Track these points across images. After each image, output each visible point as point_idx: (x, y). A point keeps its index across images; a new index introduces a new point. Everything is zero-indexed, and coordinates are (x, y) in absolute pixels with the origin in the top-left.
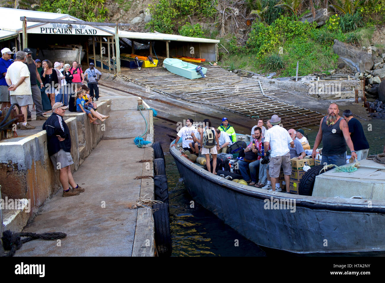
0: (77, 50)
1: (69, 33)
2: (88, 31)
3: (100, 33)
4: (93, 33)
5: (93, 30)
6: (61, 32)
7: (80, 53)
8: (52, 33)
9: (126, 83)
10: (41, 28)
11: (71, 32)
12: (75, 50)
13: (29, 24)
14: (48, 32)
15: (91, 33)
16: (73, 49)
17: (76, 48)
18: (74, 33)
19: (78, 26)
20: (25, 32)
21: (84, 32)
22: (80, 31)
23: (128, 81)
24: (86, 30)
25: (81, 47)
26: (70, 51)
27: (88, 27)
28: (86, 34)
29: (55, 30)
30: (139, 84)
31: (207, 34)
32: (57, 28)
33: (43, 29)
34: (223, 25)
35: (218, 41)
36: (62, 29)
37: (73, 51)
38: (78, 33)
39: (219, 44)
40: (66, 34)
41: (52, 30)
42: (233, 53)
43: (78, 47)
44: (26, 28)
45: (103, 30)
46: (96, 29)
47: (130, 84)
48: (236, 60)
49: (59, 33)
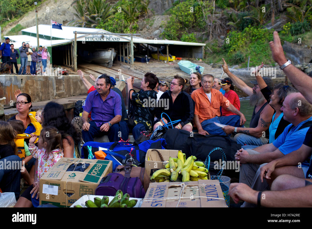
0: (111, 51)
1: (102, 40)
2: (114, 39)
3: (121, 40)
4: (117, 40)
5: (118, 38)
6: (98, 40)
7: (113, 53)
8: (92, 40)
9: (135, 71)
10: (86, 38)
11: (104, 40)
12: (109, 51)
13: (78, 35)
14: (90, 40)
15: (116, 40)
16: (109, 50)
17: (111, 50)
18: (105, 40)
19: (108, 36)
20: (76, 40)
21: (111, 40)
22: (109, 39)
23: (137, 70)
24: (113, 39)
25: (113, 49)
26: (107, 52)
27: (114, 36)
28: (113, 41)
29: (94, 39)
30: (142, 71)
31: (200, 40)
32: (95, 38)
33: (87, 38)
34: (211, 32)
35: (204, 45)
36: (98, 38)
37: (108, 52)
38: (108, 40)
39: (205, 47)
40: (101, 41)
41: (92, 39)
42: (214, 52)
43: (112, 49)
44: (76, 38)
45: (123, 38)
46: (119, 38)
47: (137, 71)
48: (215, 57)
49: (96, 40)
